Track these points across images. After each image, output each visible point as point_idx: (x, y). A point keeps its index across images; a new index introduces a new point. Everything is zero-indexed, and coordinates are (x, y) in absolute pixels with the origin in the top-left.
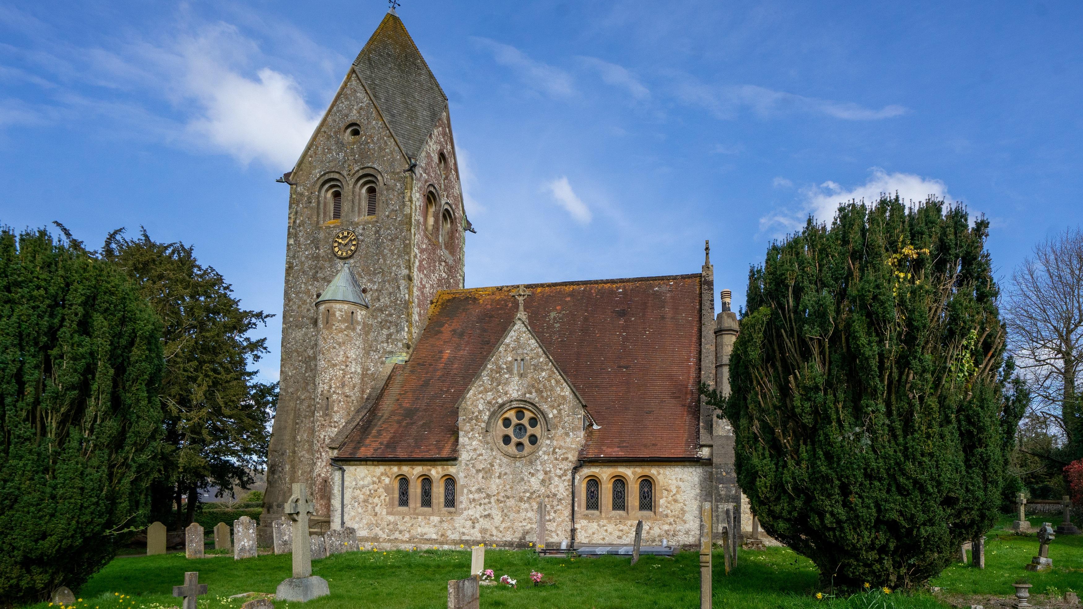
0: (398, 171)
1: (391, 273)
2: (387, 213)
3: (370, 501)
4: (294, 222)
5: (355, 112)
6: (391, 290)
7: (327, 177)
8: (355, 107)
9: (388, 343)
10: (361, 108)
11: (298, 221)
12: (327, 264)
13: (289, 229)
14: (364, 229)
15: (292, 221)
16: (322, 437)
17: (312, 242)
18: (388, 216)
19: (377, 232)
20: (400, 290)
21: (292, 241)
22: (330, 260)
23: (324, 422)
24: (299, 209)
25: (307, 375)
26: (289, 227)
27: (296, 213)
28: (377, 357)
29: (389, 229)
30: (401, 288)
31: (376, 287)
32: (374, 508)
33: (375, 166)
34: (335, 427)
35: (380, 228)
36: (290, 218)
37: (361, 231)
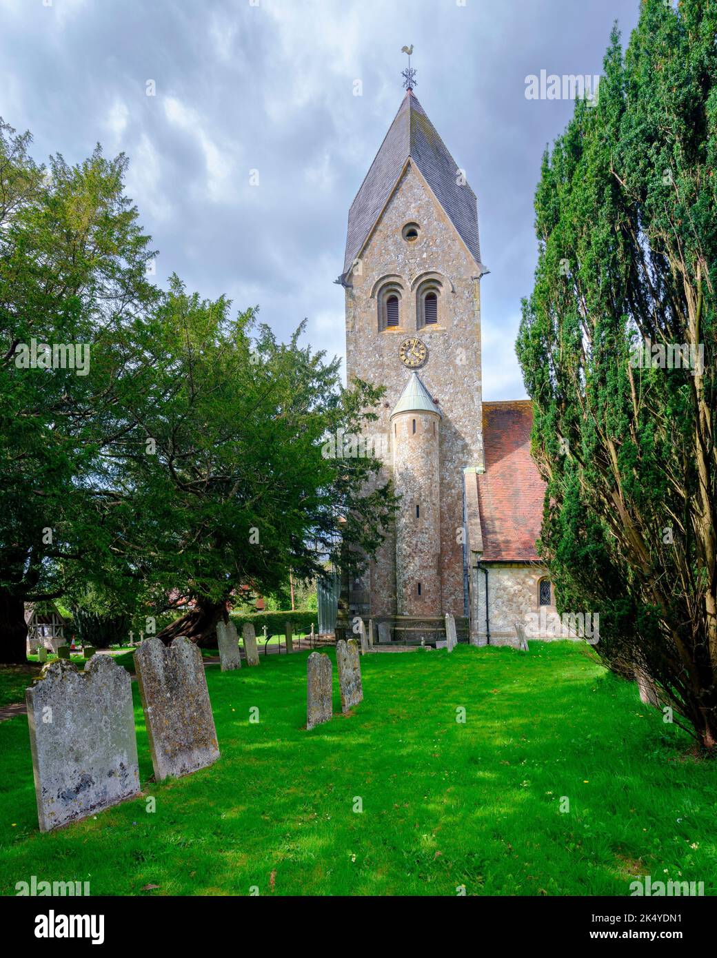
0: (465, 277)
1: (463, 384)
2: (455, 323)
3: (515, 600)
4: (353, 327)
5: (413, 210)
6: (463, 401)
7: (386, 281)
8: (413, 205)
9: (463, 453)
10: (420, 207)
11: (357, 327)
12: (393, 373)
13: (347, 336)
14: (431, 337)
15: (350, 326)
16: (414, 542)
17: (375, 349)
18: (457, 326)
19: (446, 341)
20: (473, 401)
21: (351, 348)
22: (396, 369)
23: (415, 529)
24: (357, 313)
25: (378, 483)
26: (348, 332)
27: (354, 317)
28: (452, 467)
29: (458, 339)
30: (475, 400)
31: (447, 398)
32: (518, 606)
33: (439, 271)
34: (426, 533)
35: (449, 337)
36: (347, 322)
37: (428, 340)
